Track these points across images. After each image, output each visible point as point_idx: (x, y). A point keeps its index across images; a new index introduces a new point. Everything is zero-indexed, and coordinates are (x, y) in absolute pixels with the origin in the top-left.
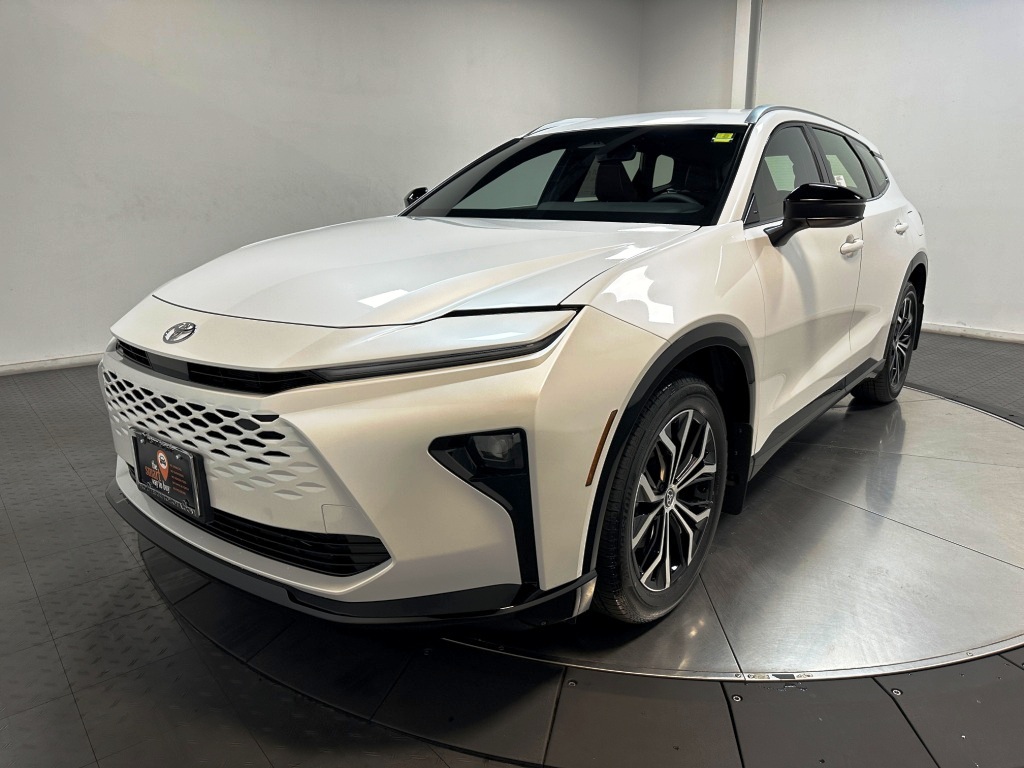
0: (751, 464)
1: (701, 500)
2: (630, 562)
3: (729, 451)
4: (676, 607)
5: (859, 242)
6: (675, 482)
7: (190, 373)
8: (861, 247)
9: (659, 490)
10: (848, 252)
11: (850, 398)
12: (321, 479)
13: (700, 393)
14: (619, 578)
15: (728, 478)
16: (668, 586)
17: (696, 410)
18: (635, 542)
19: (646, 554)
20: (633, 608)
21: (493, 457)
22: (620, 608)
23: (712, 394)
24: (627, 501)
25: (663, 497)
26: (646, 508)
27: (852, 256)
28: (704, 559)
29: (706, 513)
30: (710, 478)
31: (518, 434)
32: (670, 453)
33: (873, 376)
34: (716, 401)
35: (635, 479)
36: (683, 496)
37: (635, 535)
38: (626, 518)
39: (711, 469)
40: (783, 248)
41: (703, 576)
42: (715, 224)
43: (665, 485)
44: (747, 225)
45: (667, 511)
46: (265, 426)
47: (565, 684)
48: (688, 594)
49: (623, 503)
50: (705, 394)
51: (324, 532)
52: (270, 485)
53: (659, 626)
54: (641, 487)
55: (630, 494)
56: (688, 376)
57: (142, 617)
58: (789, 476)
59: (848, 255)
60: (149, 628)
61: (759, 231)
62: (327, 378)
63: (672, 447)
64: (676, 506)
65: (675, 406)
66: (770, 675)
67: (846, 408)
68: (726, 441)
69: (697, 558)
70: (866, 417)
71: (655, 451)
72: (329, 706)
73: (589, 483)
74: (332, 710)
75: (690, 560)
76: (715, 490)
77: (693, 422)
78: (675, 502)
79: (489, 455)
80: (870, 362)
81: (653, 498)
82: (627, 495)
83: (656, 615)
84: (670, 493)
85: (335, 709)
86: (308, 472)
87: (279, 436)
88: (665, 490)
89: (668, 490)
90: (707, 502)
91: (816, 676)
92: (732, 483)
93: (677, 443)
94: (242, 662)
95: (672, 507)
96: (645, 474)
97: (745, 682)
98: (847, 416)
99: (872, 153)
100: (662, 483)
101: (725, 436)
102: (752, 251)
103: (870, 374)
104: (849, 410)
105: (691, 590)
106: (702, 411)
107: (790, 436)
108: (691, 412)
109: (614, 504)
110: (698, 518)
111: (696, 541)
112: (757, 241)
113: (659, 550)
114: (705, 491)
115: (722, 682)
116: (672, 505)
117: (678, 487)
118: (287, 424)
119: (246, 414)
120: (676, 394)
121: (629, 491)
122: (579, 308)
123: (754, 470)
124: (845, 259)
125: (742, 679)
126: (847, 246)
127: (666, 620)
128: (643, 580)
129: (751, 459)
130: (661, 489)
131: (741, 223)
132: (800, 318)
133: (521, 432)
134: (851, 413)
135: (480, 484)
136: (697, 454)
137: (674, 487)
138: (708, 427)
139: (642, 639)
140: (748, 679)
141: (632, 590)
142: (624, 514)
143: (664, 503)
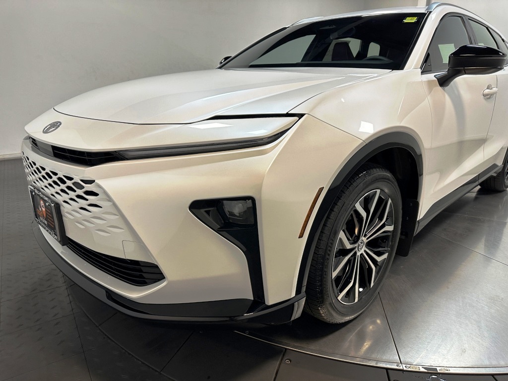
0: (417, 225)
1: (382, 247)
2: (330, 287)
3: (402, 218)
4: (361, 313)
5: (495, 90)
6: (365, 236)
7: (54, 152)
8: (495, 93)
9: (354, 240)
10: (487, 95)
11: (479, 187)
12: (121, 223)
13: (385, 179)
14: (322, 297)
15: (402, 234)
16: (356, 300)
17: (382, 190)
18: (334, 274)
19: (342, 281)
20: (331, 315)
21: (235, 215)
22: (323, 315)
23: (394, 180)
24: (329, 248)
25: (356, 245)
26: (343, 252)
27: (489, 98)
28: (382, 284)
29: (385, 256)
30: (389, 234)
31: (250, 201)
32: (362, 217)
33: (495, 175)
34: (397, 184)
35: (336, 233)
36: (370, 245)
37: (334, 270)
38: (328, 259)
39: (390, 228)
40: (446, 88)
41: (381, 294)
42: (402, 69)
43: (358, 237)
44: (423, 73)
45: (359, 254)
46: (88, 187)
47: (283, 361)
48: (370, 305)
49: (326, 249)
50: (389, 180)
51: (124, 258)
52: (93, 225)
53: (349, 326)
54: (341, 239)
55: (332, 244)
56: (378, 167)
57: (50, 293)
58: (439, 233)
59: (488, 97)
60: (53, 300)
61: (431, 76)
62: (126, 157)
63: (364, 214)
64: (365, 251)
65: (367, 186)
66: (420, 367)
67: (476, 193)
68: (401, 211)
69: (377, 284)
70: (488, 199)
71: (352, 215)
72: (138, 360)
73: (301, 236)
74: (140, 362)
75: (372, 284)
76: (392, 241)
77: (380, 198)
78: (364, 248)
79: (232, 214)
80: (495, 166)
81: (349, 246)
82: (330, 245)
83: (348, 318)
84: (361, 243)
85: (142, 362)
86: (114, 218)
87: (96, 194)
88: (358, 241)
89: (360, 241)
90: (386, 249)
91: (452, 371)
92: (403, 237)
93: (368, 211)
94: (97, 326)
95: (362, 251)
96: (344, 231)
97: (403, 371)
98: (476, 198)
99: (503, 40)
100: (356, 236)
101: (401, 208)
102: (425, 88)
103: (493, 173)
104: (477, 194)
105: (372, 303)
106: (386, 191)
107: (442, 209)
108: (378, 191)
109: (320, 250)
110: (379, 259)
111: (377, 273)
112: (430, 82)
113: (351, 279)
114: (385, 242)
115: (387, 369)
116: (362, 250)
117: (367, 239)
118: (99, 186)
119: (77, 179)
120: (369, 178)
121: (331, 241)
122: (301, 116)
123: (418, 229)
124: (485, 99)
125: (401, 368)
126: (487, 91)
127: (354, 322)
128: (339, 298)
129: (417, 223)
130: (355, 240)
131: (420, 71)
132: (454, 139)
133: (252, 199)
134: (478, 196)
135: (224, 233)
136: (381, 219)
137: (364, 239)
138: (390, 201)
139: (337, 333)
140: (405, 369)
141: (331, 304)
142: (327, 256)
143: (357, 249)
